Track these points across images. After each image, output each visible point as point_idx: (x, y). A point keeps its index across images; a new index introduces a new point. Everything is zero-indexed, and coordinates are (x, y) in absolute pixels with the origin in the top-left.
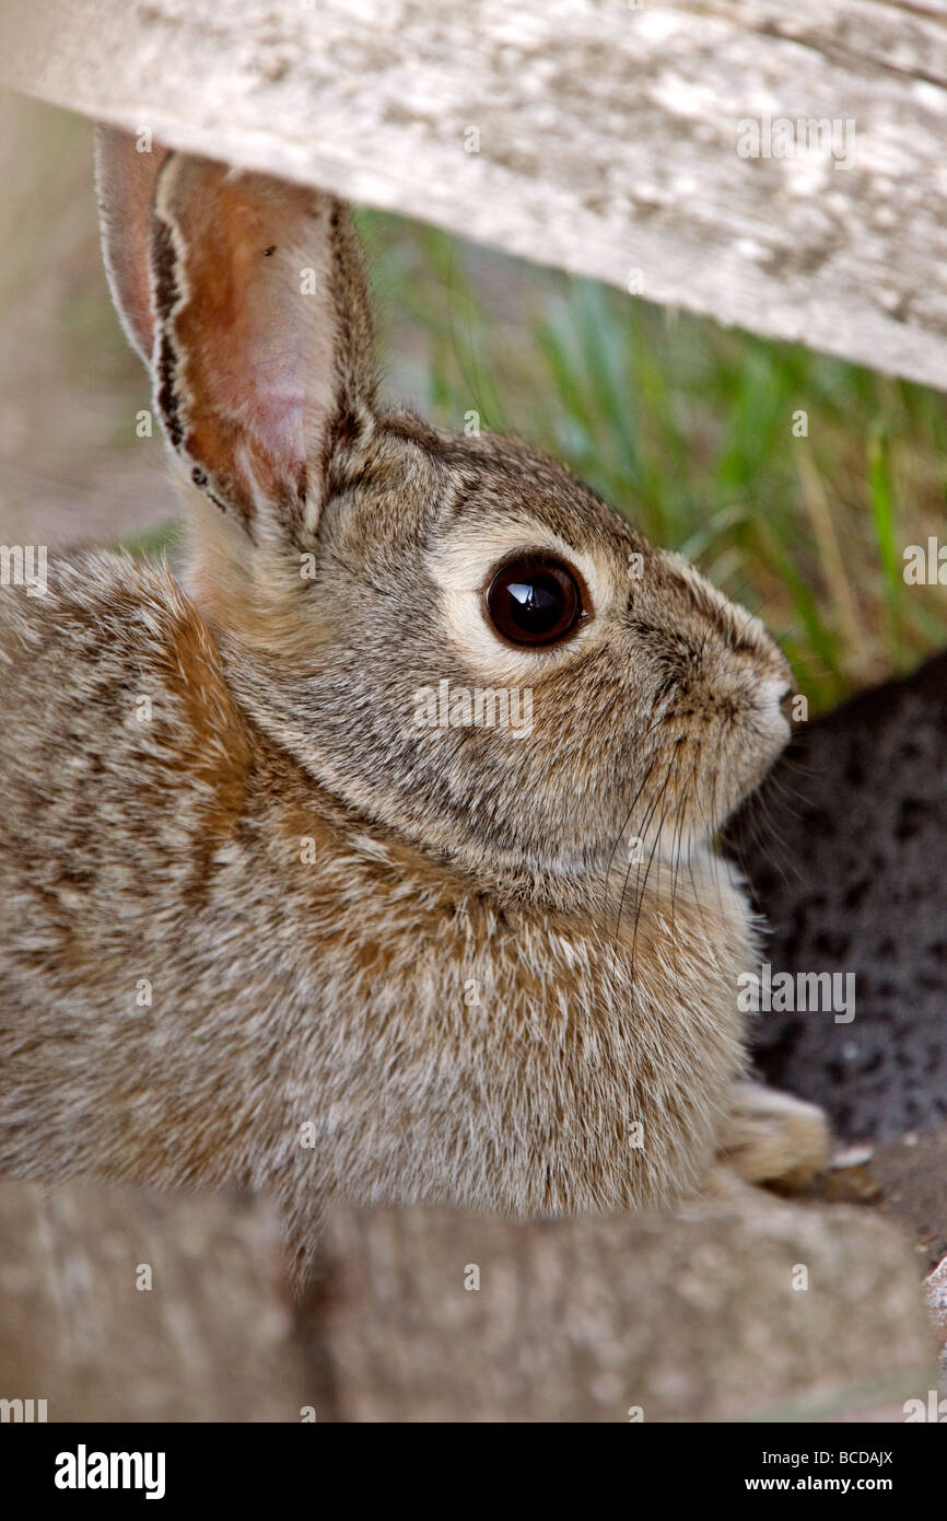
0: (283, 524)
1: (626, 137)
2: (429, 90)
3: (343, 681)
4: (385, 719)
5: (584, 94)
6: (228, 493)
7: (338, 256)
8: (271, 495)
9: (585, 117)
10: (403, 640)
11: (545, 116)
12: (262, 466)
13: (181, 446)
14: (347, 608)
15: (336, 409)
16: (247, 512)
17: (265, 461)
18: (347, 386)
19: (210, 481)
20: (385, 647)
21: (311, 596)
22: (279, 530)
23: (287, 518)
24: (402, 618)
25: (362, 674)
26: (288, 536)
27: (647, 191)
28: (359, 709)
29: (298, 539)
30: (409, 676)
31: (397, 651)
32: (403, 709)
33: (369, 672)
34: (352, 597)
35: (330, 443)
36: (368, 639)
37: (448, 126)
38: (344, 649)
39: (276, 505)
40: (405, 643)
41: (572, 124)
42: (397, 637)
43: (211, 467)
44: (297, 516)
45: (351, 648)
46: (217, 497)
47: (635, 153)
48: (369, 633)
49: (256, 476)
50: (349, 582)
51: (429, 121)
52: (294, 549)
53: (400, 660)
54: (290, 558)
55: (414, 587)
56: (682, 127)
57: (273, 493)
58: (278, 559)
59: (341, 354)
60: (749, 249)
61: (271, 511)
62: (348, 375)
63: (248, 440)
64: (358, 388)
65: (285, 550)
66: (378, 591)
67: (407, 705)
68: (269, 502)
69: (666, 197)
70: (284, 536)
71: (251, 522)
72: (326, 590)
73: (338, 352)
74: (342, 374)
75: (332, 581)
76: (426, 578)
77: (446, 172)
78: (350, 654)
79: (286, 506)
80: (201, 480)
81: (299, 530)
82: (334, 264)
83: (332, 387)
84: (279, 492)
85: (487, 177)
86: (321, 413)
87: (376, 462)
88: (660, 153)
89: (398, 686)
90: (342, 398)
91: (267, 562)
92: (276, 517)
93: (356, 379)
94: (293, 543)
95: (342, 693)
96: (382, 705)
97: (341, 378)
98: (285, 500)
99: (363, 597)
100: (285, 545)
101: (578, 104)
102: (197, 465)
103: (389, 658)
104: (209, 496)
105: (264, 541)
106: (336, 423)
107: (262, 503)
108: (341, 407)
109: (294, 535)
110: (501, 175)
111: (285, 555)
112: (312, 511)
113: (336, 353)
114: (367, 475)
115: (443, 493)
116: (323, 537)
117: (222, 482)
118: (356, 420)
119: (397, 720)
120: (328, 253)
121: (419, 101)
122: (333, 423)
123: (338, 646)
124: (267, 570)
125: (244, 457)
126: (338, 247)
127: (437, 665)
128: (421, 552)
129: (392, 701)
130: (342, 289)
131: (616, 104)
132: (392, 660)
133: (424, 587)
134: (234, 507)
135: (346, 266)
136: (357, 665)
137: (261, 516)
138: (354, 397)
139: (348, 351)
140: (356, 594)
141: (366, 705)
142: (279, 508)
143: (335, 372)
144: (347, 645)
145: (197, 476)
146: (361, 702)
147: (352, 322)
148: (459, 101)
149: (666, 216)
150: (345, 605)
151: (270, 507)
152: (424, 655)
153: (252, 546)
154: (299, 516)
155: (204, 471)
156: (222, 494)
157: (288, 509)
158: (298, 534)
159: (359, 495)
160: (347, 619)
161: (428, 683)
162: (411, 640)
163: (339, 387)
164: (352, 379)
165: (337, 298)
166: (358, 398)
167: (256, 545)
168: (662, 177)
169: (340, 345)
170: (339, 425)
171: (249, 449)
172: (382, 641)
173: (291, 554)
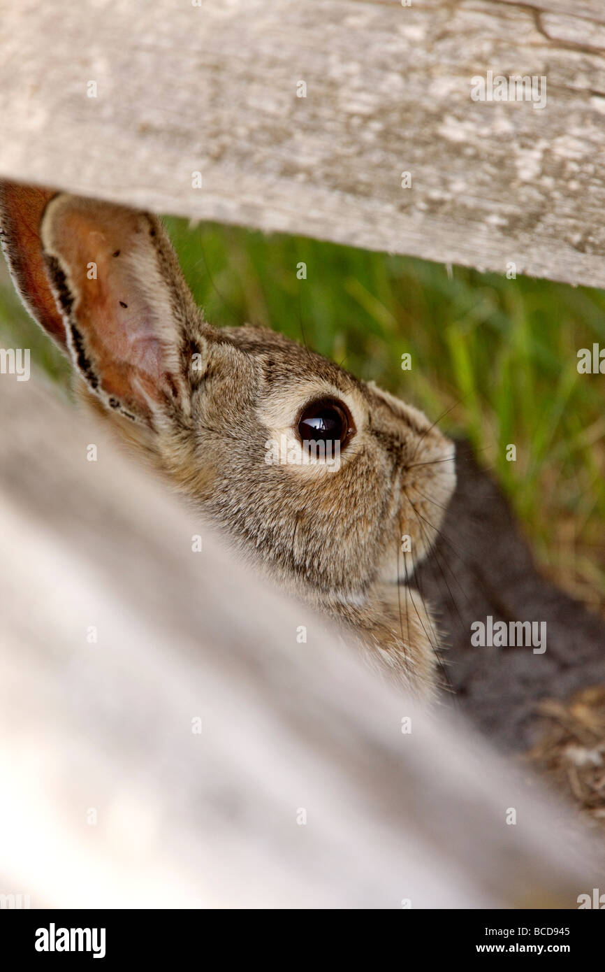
0: (171, 417)
1: (424, 162)
2: (309, 151)
3: (223, 498)
4: (251, 518)
5: (400, 138)
6: (134, 408)
7: (160, 252)
8: (159, 401)
9: (399, 153)
10: (253, 465)
11: (376, 157)
12: (149, 384)
13: (99, 388)
14: (220, 455)
15: (182, 340)
16: (148, 415)
17: (149, 381)
18: (185, 327)
19: (121, 403)
20: (244, 472)
21: (198, 454)
22: (170, 421)
23: (172, 412)
24: (251, 452)
25: (233, 492)
26: (176, 423)
27: (436, 194)
28: (236, 514)
29: (181, 423)
30: (260, 487)
31: (250, 473)
32: (261, 509)
33: (237, 490)
34: (222, 446)
35: (185, 362)
36: (234, 470)
37: (318, 173)
38: (221, 480)
39: (164, 406)
40: (255, 467)
41: (392, 158)
42: (249, 464)
43: (119, 395)
44: (178, 409)
45: (225, 479)
46: (128, 412)
47: (430, 171)
48: (234, 466)
49: (147, 392)
50: (217, 438)
51: (308, 171)
52: (180, 430)
53: (253, 478)
54: (180, 435)
55: (253, 431)
56: (456, 149)
57: (160, 399)
58: (174, 438)
59: (176, 308)
60: (495, 220)
61: (162, 411)
62: (184, 319)
63: (136, 371)
64: (191, 325)
65: (175, 432)
66: (235, 439)
67: (263, 506)
68: (159, 406)
69: (448, 196)
70: (173, 424)
71: (152, 421)
72: (205, 448)
73: (174, 307)
74: (180, 320)
75: (206, 441)
76: (259, 424)
77: (318, 202)
78: (225, 482)
79: (170, 405)
80: (116, 404)
81: (181, 417)
82: (158, 257)
83: (176, 329)
84: (163, 397)
85: (342, 201)
86: (174, 346)
87: (213, 364)
88: (443, 169)
89: (255, 495)
90: (184, 333)
91: (166, 441)
92: (165, 414)
93: (189, 320)
94: (179, 426)
95: (224, 506)
96: (248, 509)
97: (180, 323)
98: (168, 401)
99: (227, 444)
100: (175, 428)
101: (396, 145)
102: (111, 396)
103: (247, 478)
104: (122, 412)
105: (162, 430)
106: (184, 349)
107: (155, 407)
108: (185, 339)
109: (179, 421)
110: (350, 199)
111: (176, 434)
112: (186, 404)
113: (173, 309)
114: (210, 372)
115: (257, 371)
116: (195, 417)
117: (129, 403)
118: (196, 343)
119: (258, 516)
120: (153, 252)
121: (303, 160)
122: (183, 350)
123: (219, 479)
124: (169, 446)
125: (137, 382)
126: (158, 246)
127: (274, 477)
128: (253, 408)
129: (253, 505)
130: (166, 270)
131: (417, 142)
132: (249, 480)
133: (259, 430)
134: (140, 415)
135: (166, 256)
136: (229, 487)
137: (157, 416)
138: (191, 331)
139: (180, 305)
140: (223, 445)
141: (239, 511)
142: (167, 407)
143: (175, 320)
144: (223, 477)
145: (113, 403)
146: (235, 509)
147: (177, 287)
148: (327, 155)
149: (447, 208)
150: (218, 453)
151: (161, 408)
152: (266, 472)
153: (156, 435)
154: (179, 409)
155: (117, 399)
156: (130, 409)
157: (171, 406)
158: (181, 420)
159: (209, 386)
160: (221, 461)
161: (271, 489)
162: (257, 464)
163: (180, 328)
164: (187, 321)
165: (166, 277)
166: (193, 331)
167: (157, 433)
168: (445, 184)
169: (174, 303)
170: (187, 350)
171: (138, 376)
172: (241, 469)
173: (180, 433)
